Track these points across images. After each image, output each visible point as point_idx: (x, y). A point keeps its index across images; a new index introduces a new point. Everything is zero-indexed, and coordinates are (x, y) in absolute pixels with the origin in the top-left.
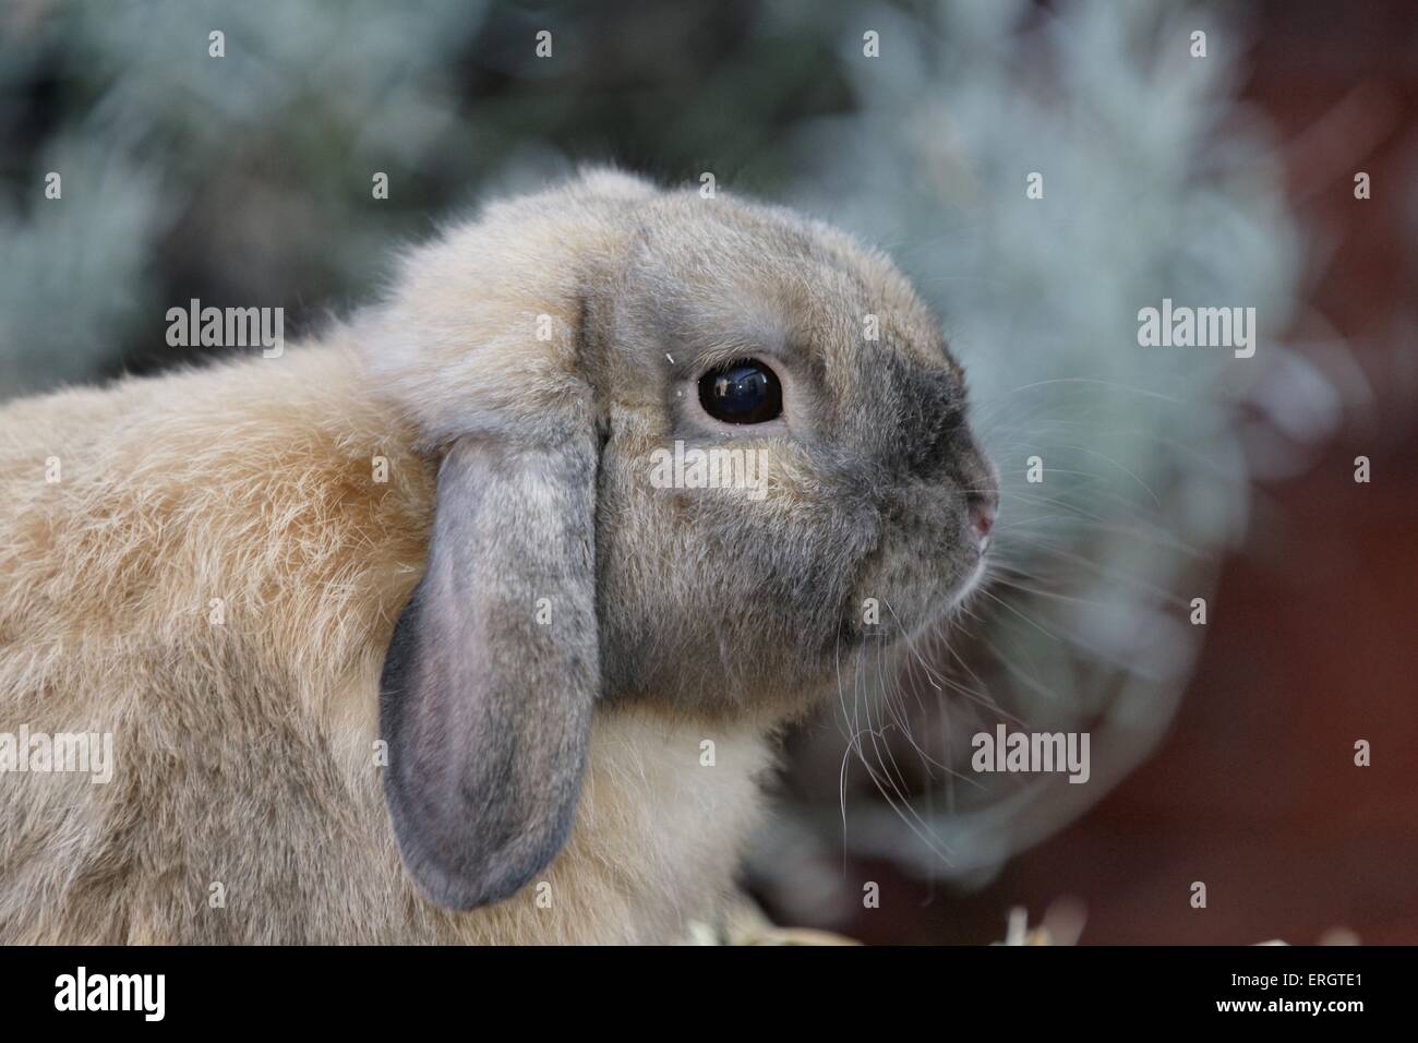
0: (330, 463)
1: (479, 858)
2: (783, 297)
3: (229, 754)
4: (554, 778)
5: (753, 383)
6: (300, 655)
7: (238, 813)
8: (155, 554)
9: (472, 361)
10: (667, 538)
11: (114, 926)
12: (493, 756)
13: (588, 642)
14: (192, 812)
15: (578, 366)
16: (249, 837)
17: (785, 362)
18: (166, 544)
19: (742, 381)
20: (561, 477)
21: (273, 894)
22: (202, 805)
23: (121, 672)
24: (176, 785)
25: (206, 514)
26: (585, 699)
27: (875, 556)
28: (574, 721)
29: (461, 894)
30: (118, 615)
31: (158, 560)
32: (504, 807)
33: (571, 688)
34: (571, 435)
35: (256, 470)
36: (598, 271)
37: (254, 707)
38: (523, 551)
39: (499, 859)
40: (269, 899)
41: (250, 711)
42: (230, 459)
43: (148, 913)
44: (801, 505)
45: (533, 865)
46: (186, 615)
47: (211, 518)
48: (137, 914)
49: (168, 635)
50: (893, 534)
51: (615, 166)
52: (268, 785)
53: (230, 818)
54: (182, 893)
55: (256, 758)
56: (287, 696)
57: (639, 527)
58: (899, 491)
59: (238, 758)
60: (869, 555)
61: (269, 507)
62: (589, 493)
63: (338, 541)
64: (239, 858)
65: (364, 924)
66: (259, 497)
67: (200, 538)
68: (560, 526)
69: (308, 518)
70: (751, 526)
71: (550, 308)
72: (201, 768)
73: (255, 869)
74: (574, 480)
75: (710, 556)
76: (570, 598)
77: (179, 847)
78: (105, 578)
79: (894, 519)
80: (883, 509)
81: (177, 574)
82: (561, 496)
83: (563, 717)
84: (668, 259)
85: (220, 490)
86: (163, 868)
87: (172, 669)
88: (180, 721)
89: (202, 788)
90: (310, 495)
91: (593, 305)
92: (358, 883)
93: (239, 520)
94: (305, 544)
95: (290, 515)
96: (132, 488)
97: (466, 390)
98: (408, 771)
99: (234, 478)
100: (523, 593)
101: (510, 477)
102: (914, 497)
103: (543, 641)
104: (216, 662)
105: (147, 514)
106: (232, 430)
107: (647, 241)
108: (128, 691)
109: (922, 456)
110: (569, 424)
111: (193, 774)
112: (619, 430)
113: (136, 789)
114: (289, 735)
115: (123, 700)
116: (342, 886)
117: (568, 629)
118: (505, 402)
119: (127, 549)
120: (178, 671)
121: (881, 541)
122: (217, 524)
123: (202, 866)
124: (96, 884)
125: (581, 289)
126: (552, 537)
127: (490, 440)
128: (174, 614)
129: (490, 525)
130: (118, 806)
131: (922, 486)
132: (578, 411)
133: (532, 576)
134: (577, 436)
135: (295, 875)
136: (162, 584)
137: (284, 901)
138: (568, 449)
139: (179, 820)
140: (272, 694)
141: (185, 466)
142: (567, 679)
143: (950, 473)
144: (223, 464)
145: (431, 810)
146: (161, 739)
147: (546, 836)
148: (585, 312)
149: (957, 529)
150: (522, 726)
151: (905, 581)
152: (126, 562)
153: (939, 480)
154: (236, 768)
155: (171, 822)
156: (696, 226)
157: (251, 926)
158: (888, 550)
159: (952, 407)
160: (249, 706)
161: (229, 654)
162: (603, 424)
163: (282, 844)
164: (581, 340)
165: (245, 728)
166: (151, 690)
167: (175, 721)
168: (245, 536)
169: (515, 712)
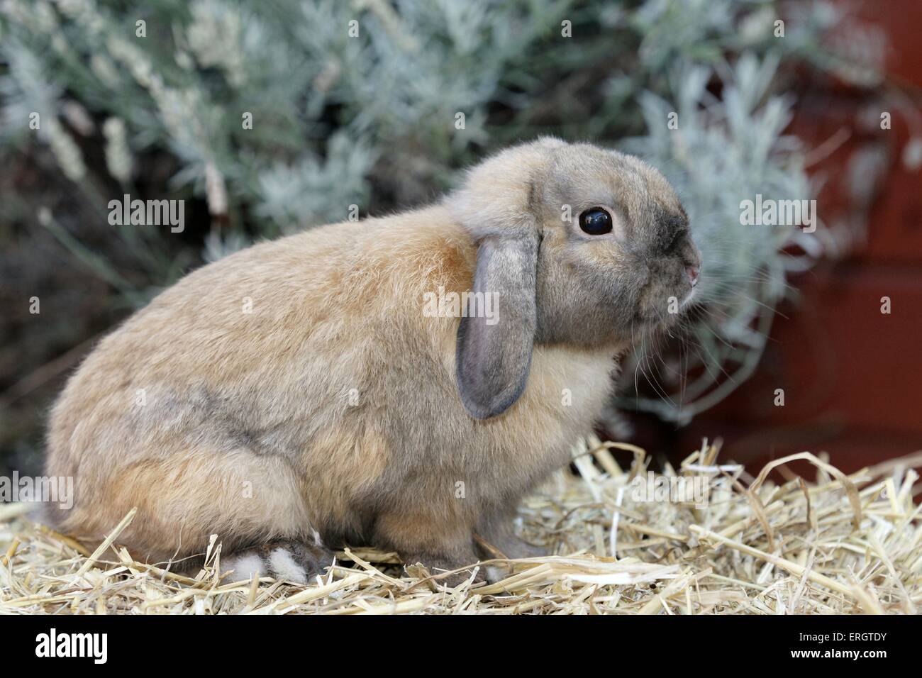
0: (445, 249)
1: (490, 398)
2: (611, 182)
3: (404, 362)
4: (518, 366)
5: (601, 218)
6: (431, 326)
7: (408, 386)
8: (377, 284)
9: (488, 208)
10: (566, 280)
11: (359, 429)
12: (494, 358)
13: (532, 313)
14: (390, 385)
15: (530, 209)
16: (412, 395)
17: (612, 208)
18: (382, 281)
19: (596, 218)
20: (522, 250)
21: (421, 418)
22: (394, 382)
23: (365, 330)
24: (385, 374)
25: (398, 269)
26: (531, 336)
27: (648, 286)
28: (526, 344)
29: (483, 412)
30: (363, 310)
31: (378, 286)
32: (500, 378)
33: (525, 331)
34: (526, 234)
35: (417, 252)
36: (539, 174)
37: (414, 346)
38: (506, 278)
39: (497, 398)
40: (419, 421)
41: (413, 347)
42: (407, 247)
43: (373, 423)
44: (617, 266)
45: (510, 400)
46: (389, 309)
47: (400, 270)
48: (368, 424)
49: (382, 317)
50: (656, 278)
51: (553, 136)
52: (420, 376)
53: (405, 388)
54: (386, 416)
55: (416, 365)
56: (427, 342)
57: (555, 275)
58: (658, 260)
59: (408, 365)
60: (645, 285)
61: (422, 266)
62: (534, 257)
63: (447, 281)
64: (408, 403)
65: (456, 430)
66: (418, 262)
67: (395, 277)
68: (521, 269)
69: (436, 272)
70: (597, 276)
71: (520, 187)
72: (394, 368)
73: (414, 408)
74: (527, 251)
75: (582, 288)
76: (524, 296)
77: (385, 398)
78: (358, 295)
79: (656, 272)
80: (650, 268)
81: (386, 293)
82: (521, 257)
83: (521, 342)
84: (566, 169)
85: (404, 259)
86: (379, 406)
87: (384, 329)
88: (387, 349)
89: (394, 375)
90: (437, 262)
91: (536, 187)
92: (455, 415)
93: (410, 271)
94: (435, 282)
95: (429, 270)
96: (368, 258)
97: (486, 219)
98: (464, 367)
99: (409, 254)
100: (505, 294)
101: (502, 250)
102: (663, 263)
103: (513, 312)
104: (400, 327)
105: (373, 269)
106: (408, 236)
107: (558, 163)
108: (367, 338)
109: (666, 247)
110: (526, 230)
111: (391, 370)
112: (546, 236)
113: (369, 375)
114: (428, 357)
115: (365, 341)
116: (448, 415)
117: (523, 308)
118: (500, 222)
119: (366, 283)
120: (386, 330)
121: (650, 279)
122: (402, 272)
123: (394, 405)
124: (353, 412)
125: (531, 180)
126: (517, 273)
127: (494, 237)
128: (385, 309)
129: (494, 268)
130: (363, 382)
131: (667, 259)
132: (530, 226)
133: (509, 288)
134: (529, 235)
135: (430, 411)
136: (380, 295)
137: (425, 421)
138: (525, 240)
139: (385, 388)
140: (421, 341)
141: (390, 249)
142: (523, 328)
143: (677, 254)
144: (405, 249)
145: (472, 381)
146: (380, 356)
147: (515, 389)
148: (533, 189)
149: (680, 276)
150: (506, 347)
151: (660, 297)
152: (366, 288)
153: (673, 256)
154: (407, 369)
155: (382, 388)
156: (577, 156)
157: (412, 431)
158: (653, 284)
159: (680, 228)
160: (412, 346)
161: (405, 324)
162: (541, 232)
163: (425, 398)
164: (531, 199)
165: (411, 354)
166: (376, 337)
167: (385, 349)
168: (412, 278)
169: (502, 340)
